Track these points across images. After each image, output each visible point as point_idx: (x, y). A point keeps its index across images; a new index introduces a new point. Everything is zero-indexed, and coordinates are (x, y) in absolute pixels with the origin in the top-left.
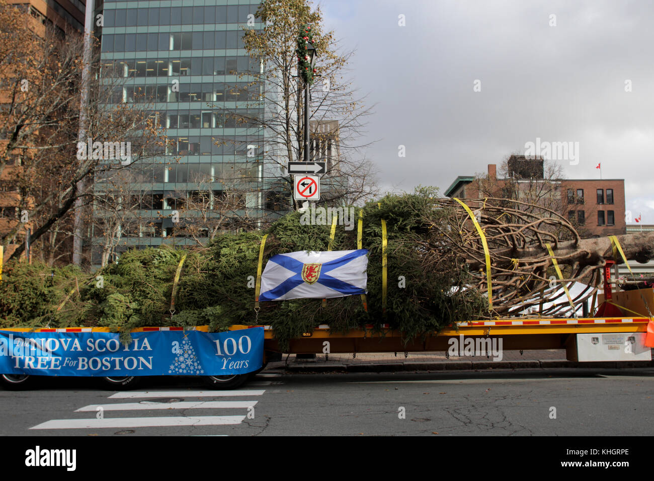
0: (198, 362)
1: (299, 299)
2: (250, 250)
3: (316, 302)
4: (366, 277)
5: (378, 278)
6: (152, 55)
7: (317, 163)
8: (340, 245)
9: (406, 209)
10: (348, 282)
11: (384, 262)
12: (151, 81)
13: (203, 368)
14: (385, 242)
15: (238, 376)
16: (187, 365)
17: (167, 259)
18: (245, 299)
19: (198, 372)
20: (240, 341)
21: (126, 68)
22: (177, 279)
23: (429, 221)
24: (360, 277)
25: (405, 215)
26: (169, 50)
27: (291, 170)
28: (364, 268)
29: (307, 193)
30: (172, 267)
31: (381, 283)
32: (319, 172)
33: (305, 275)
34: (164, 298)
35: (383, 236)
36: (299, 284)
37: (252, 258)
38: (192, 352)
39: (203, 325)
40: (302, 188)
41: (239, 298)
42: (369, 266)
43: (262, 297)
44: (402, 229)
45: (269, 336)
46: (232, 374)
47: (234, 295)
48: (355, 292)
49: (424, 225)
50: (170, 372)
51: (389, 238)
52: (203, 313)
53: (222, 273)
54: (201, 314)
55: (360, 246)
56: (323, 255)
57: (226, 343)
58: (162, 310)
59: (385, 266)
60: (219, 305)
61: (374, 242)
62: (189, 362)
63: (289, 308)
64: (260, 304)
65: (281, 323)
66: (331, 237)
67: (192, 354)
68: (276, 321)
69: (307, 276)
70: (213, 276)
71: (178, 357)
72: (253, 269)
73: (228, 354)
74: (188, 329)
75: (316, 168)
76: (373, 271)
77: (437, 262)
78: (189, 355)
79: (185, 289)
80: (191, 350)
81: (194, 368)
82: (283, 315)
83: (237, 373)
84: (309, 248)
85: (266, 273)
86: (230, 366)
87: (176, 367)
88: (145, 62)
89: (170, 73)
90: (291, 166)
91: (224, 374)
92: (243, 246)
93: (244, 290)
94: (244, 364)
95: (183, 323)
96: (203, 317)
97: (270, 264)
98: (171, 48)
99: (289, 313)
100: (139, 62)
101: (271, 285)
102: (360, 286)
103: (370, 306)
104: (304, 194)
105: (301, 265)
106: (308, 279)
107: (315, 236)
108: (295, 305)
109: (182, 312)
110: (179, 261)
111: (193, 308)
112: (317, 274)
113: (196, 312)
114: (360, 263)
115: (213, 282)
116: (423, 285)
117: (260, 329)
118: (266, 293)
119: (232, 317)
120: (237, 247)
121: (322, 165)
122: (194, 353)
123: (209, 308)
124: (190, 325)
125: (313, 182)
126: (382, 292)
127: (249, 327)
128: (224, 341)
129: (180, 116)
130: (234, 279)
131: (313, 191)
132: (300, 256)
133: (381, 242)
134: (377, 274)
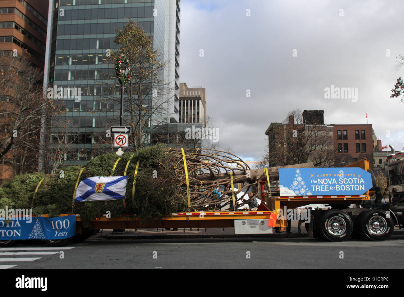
0: (43, 233)
1: (93, 201)
2: (74, 175)
3: (102, 202)
4: (126, 190)
5: (130, 191)
6: (86, 51)
7: (127, 128)
8: (116, 174)
9: (146, 156)
10: (117, 193)
11: (134, 182)
12: (85, 67)
13: (45, 236)
14: (136, 172)
15: (62, 240)
16: (38, 234)
17: (34, 180)
18: (68, 201)
19: (43, 238)
20: (64, 222)
21: (71, 60)
22: (36, 191)
23: (159, 162)
24: (123, 190)
25: (147, 159)
26: (96, 49)
27: (113, 131)
28: (125, 185)
29: (121, 143)
30: (35, 184)
31: (132, 193)
32: (127, 132)
33: (96, 189)
34: (28, 200)
35: (136, 169)
36: (93, 193)
37: (74, 179)
38: (41, 227)
39: (46, 214)
40: (118, 141)
41: (65, 200)
42: (127, 185)
43: (76, 200)
44: (145, 166)
45: (79, 220)
46: (59, 239)
47: (62, 198)
48: (119, 198)
49: (156, 164)
50: (29, 238)
51: (139, 170)
52: (46, 208)
53: (58, 188)
54: (45, 208)
55: (125, 174)
56: (108, 179)
57: (56, 223)
58: (26, 206)
59: (134, 185)
60: (55, 203)
61: (131, 172)
62: (39, 233)
63: (88, 206)
64: (75, 203)
65: (84, 213)
66: (113, 169)
67: (40, 228)
68: (82, 212)
69: (97, 190)
70: (53, 189)
71: (34, 230)
72: (73, 185)
73: (58, 229)
74: (39, 216)
75: (126, 130)
76: (129, 187)
77: (162, 183)
78: (39, 229)
79: (38, 195)
80: (40, 226)
81: (41, 236)
82: (85, 209)
83: (62, 238)
84: (100, 175)
85: (79, 187)
86: (59, 235)
87: (32, 235)
88: (82, 56)
89: (97, 63)
90: (113, 129)
91: (56, 239)
92: (71, 174)
93: (68, 196)
94: (65, 234)
95: (36, 213)
96: (47, 210)
97: (82, 183)
98: (98, 47)
99: (88, 208)
100: (78, 56)
101: (81, 193)
102: (122, 195)
103: (127, 205)
104: (119, 144)
105: (95, 183)
106: (98, 191)
107: (106, 168)
108: (91, 204)
109: (36, 207)
110: (39, 181)
111: (42, 205)
112: (102, 188)
113: (43, 207)
114: (123, 183)
115: (53, 192)
116: (152, 194)
117: (74, 216)
118: (78, 197)
119: (60, 209)
120: (68, 174)
121: (129, 128)
122: (41, 228)
123: (49, 205)
124: (40, 214)
125: (124, 137)
126: (132, 198)
127: (69, 215)
128: (56, 222)
129: (102, 88)
130: (63, 191)
131: (124, 143)
132: (95, 179)
133: (134, 172)
134: (130, 188)
